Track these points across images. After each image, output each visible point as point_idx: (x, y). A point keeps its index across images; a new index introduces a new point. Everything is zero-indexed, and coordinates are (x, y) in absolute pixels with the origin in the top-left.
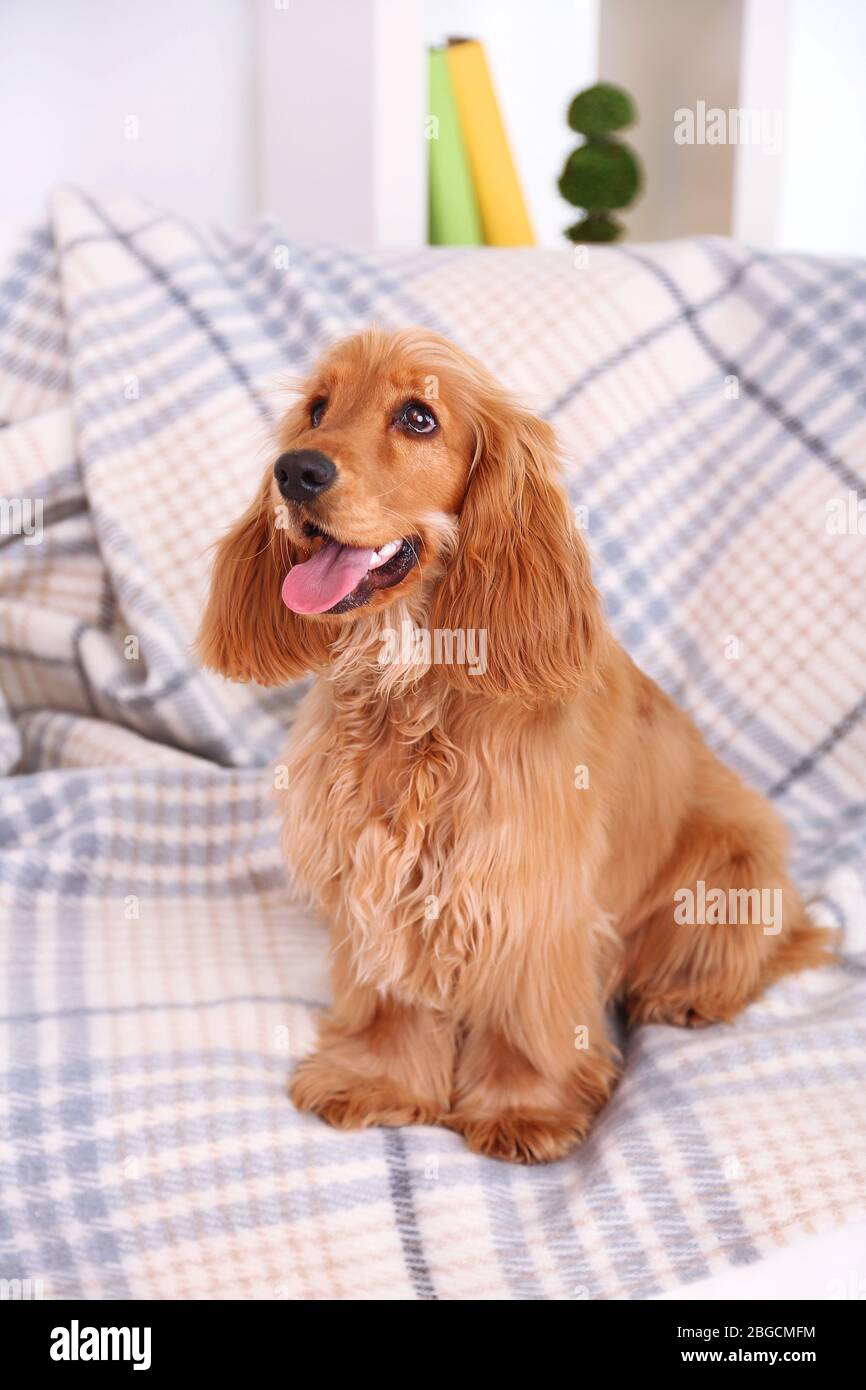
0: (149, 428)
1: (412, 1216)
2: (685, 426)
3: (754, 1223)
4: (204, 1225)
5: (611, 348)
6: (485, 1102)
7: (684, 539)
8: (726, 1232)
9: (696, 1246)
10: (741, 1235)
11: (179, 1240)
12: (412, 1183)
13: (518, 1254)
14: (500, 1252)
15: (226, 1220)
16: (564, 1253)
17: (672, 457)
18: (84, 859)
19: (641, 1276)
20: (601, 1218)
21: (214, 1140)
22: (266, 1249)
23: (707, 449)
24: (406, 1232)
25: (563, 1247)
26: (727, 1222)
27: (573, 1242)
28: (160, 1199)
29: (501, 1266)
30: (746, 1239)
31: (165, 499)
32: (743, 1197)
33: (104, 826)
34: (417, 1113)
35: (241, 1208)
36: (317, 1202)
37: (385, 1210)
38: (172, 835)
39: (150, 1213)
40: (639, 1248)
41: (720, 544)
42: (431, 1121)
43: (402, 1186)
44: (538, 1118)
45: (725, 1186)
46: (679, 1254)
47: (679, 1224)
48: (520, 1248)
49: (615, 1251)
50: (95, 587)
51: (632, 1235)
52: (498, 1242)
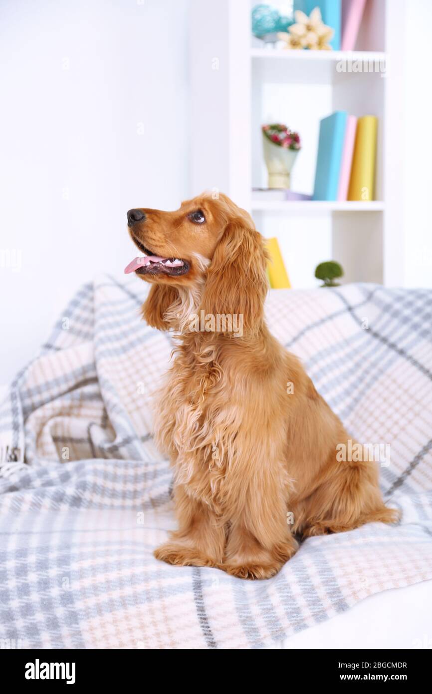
0: (124, 350)
1: (201, 596)
2: (348, 350)
3: (345, 592)
4: (114, 605)
5: (316, 319)
6: (238, 560)
7: (347, 393)
8: (334, 597)
9: (322, 605)
10: (340, 598)
11: (103, 612)
12: (202, 584)
13: (245, 609)
14: (237, 608)
15: (124, 603)
16: (265, 607)
17: (342, 361)
18: (80, 490)
19: (298, 619)
20: (280, 592)
21: (120, 570)
22: (139, 615)
23: (357, 358)
24: (198, 603)
25: (264, 605)
26: (334, 593)
27: (269, 603)
28: (96, 595)
29: (237, 614)
30: (342, 599)
31: (130, 376)
32: (341, 582)
33: (90, 479)
34: (207, 562)
35: (129, 597)
36: (162, 593)
37: (191, 595)
38: (119, 487)
39: (92, 602)
40: (297, 606)
41: (362, 393)
42: (213, 565)
43: (198, 586)
44: (258, 564)
45: (334, 578)
46: (314, 609)
47: (314, 595)
48: (246, 607)
49: (286, 607)
50: (100, 413)
51: (294, 600)
52: (237, 604)
